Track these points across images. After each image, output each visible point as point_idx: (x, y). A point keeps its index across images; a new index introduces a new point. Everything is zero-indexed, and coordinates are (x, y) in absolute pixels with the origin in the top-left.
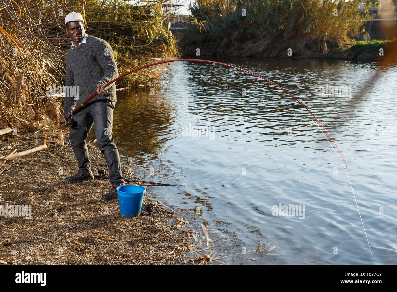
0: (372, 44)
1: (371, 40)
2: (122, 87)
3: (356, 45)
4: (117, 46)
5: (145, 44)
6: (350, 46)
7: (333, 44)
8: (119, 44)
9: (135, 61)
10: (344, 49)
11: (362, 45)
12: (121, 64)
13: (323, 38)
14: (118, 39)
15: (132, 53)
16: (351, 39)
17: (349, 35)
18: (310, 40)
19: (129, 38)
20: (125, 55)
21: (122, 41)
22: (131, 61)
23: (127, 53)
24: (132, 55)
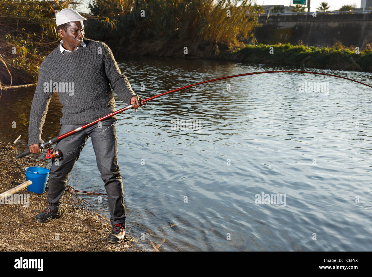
0: (259, 48)
1: (259, 44)
2: (30, 83)
3: (245, 48)
4: (25, 42)
5: (53, 41)
6: (239, 49)
7: (224, 47)
8: (27, 40)
9: (44, 58)
10: (234, 51)
11: (250, 48)
12: (30, 60)
13: (215, 41)
14: (27, 35)
15: (40, 49)
16: (240, 43)
17: (238, 38)
18: (203, 42)
19: (37, 34)
20: (34, 51)
21: (31, 37)
22: (39, 57)
23: (36, 49)
24: (40, 51)
